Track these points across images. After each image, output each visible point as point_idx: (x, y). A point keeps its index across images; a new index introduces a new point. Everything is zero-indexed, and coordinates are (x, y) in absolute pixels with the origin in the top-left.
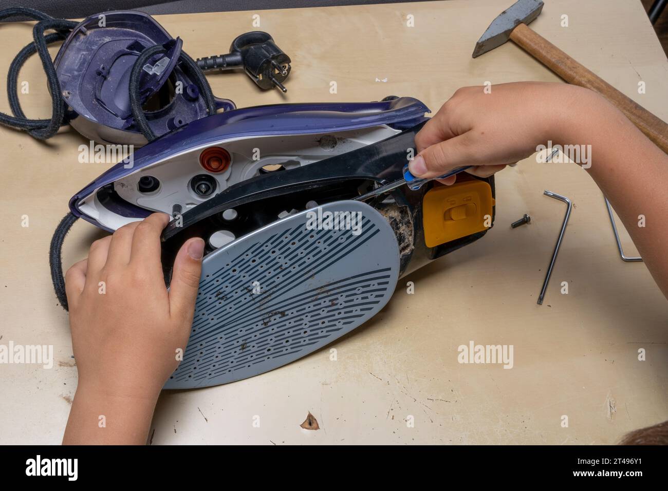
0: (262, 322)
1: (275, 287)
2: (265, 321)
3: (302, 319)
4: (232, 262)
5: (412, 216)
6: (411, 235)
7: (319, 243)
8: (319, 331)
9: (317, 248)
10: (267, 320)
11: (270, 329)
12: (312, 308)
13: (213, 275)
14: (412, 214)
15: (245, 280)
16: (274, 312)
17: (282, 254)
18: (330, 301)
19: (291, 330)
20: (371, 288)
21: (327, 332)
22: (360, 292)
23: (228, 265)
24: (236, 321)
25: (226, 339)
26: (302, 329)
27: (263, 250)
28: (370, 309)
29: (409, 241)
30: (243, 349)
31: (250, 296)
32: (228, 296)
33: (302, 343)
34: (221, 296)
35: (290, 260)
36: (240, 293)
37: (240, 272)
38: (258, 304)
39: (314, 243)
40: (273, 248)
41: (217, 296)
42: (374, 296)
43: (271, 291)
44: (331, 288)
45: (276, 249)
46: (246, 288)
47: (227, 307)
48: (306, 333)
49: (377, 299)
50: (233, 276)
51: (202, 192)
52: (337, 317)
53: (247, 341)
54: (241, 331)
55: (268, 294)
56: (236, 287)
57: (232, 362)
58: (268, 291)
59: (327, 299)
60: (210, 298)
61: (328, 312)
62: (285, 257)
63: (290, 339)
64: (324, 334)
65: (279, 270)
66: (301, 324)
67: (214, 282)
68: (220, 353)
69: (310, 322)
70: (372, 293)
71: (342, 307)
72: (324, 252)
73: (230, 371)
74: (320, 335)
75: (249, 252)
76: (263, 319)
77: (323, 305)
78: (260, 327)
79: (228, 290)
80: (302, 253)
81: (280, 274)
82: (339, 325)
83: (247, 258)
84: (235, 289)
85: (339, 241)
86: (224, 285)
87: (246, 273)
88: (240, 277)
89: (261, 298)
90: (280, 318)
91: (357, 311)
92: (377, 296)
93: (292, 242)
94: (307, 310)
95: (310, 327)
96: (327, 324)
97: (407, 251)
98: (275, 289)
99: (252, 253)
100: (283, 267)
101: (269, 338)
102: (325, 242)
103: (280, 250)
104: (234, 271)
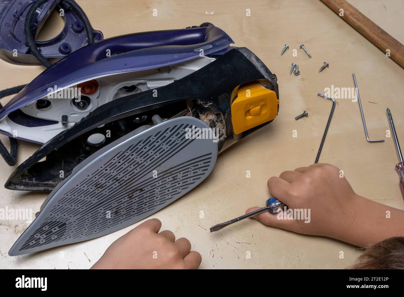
0: (128, 197)
1: (135, 175)
2: (130, 196)
3: (155, 191)
4: (104, 165)
5: (224, 118)
6: (224, 128)
7: (163, 145)
8: (166, 196)
9: (161, 148)
10: (131, 195)
11: (133, 200)
12: (161, 184)
13: (92, 175)
14: (224, 117)
15: (114, 174)
16: (136, 190)
17: (138, 155)
18: (172, 178)
19: (148, 198)
20: (199, 166)
21: (171, 195)
22: (192, 169)
23: (101, 167)
24: (110, 199)
25: (104, 210)
26: (155, 196)
27: (125, 155)
28: (199, 178)
29: (223, 132)
30: (116, 214)
31: (118, 183)
32: (103, 186)
33: (156, 204)
34: (98, 186)
35: (144, 158)
36: (111, 183)
37: (110, 170)
38: (124, 187)
39: (160, 145)
40: (131, 153)
41: (96, 186)
42: (201, 170)
43: (133, 178)
44: (173, 170)
45: (134, 153)
46: (115, 179)
47: (104, 192)
48: (158, 199)
49: (204, 172)
50: (106, 174)
51: (81, 107)
52: (178, 186)
53: (118, 209)
54: (114, 204)
55: (130, 180)
56: (108, 179)
57: (110, 222)
58: (130, 178)
59: (170, 177)
60: (91, 188)
61: (171, 184)
62: (140, 157)
63: (147, 203)
64: (170, 197)
65: (137, 165)
66: (154, 194)
67: (93, 179)
68: (101, 219)
69: (160, 192)
70: (200, 169)
71: (180, 180)
72: (166, 150)
73: (109, 227)
74: (167, 198)
75: (116, 158)
76: (128, 195)
77: (168, 180)
78: (127, 199)
79: (103, 182)
80: (151, 153)
81: (138, 167)
82: (179, 191)
83: (114, 162)
84: (108, 181)
85: (176, 142)
86: (100, 180)
87: (114, 170)
88: (110, 173)
89: (126, 183)
90: (139, 192)
91: (190, 181)
92: (203, 170)
93: (144, 147)
94: (158, 185)
95: (160, 194)
96: (171, 191)
97: (222, 138)
98: (135, 177)
99: (118, 158)
100: (139, 163)
101: (133, 205)
102: (166, 144)
103: (136, 153)
104: (106, 170)
